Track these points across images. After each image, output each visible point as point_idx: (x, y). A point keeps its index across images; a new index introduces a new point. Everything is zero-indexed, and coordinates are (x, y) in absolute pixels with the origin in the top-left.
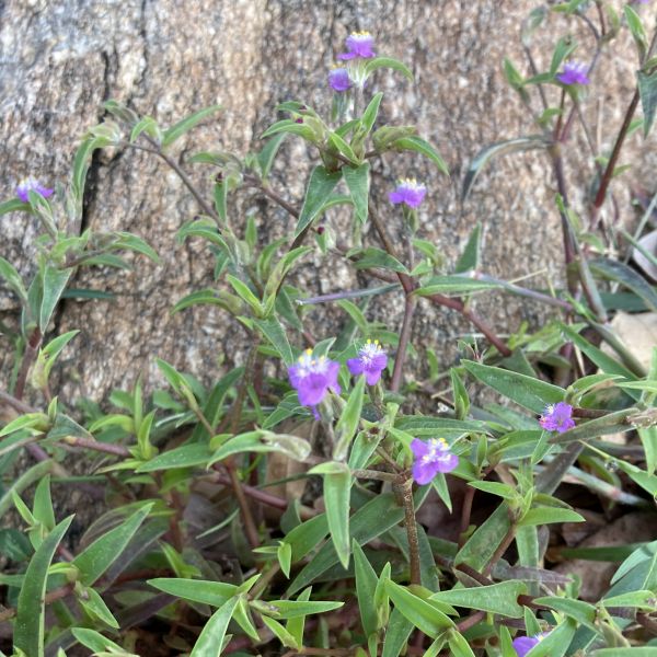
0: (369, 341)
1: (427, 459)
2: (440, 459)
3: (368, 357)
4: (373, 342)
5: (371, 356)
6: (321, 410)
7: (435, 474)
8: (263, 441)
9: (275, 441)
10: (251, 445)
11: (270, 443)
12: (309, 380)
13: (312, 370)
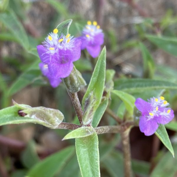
0: (89, 23)
1: (152, 115)
2: (161, 114)
3: (90, 35)
4: (92, 24)
5: (93, 34)
6: (69, 82)
7: (157, 126)
8: (21, 114)
9: (32, 113)
10: (11, 119)
11: (28, 116)
12: (58, 56)
13: (61, 47)
